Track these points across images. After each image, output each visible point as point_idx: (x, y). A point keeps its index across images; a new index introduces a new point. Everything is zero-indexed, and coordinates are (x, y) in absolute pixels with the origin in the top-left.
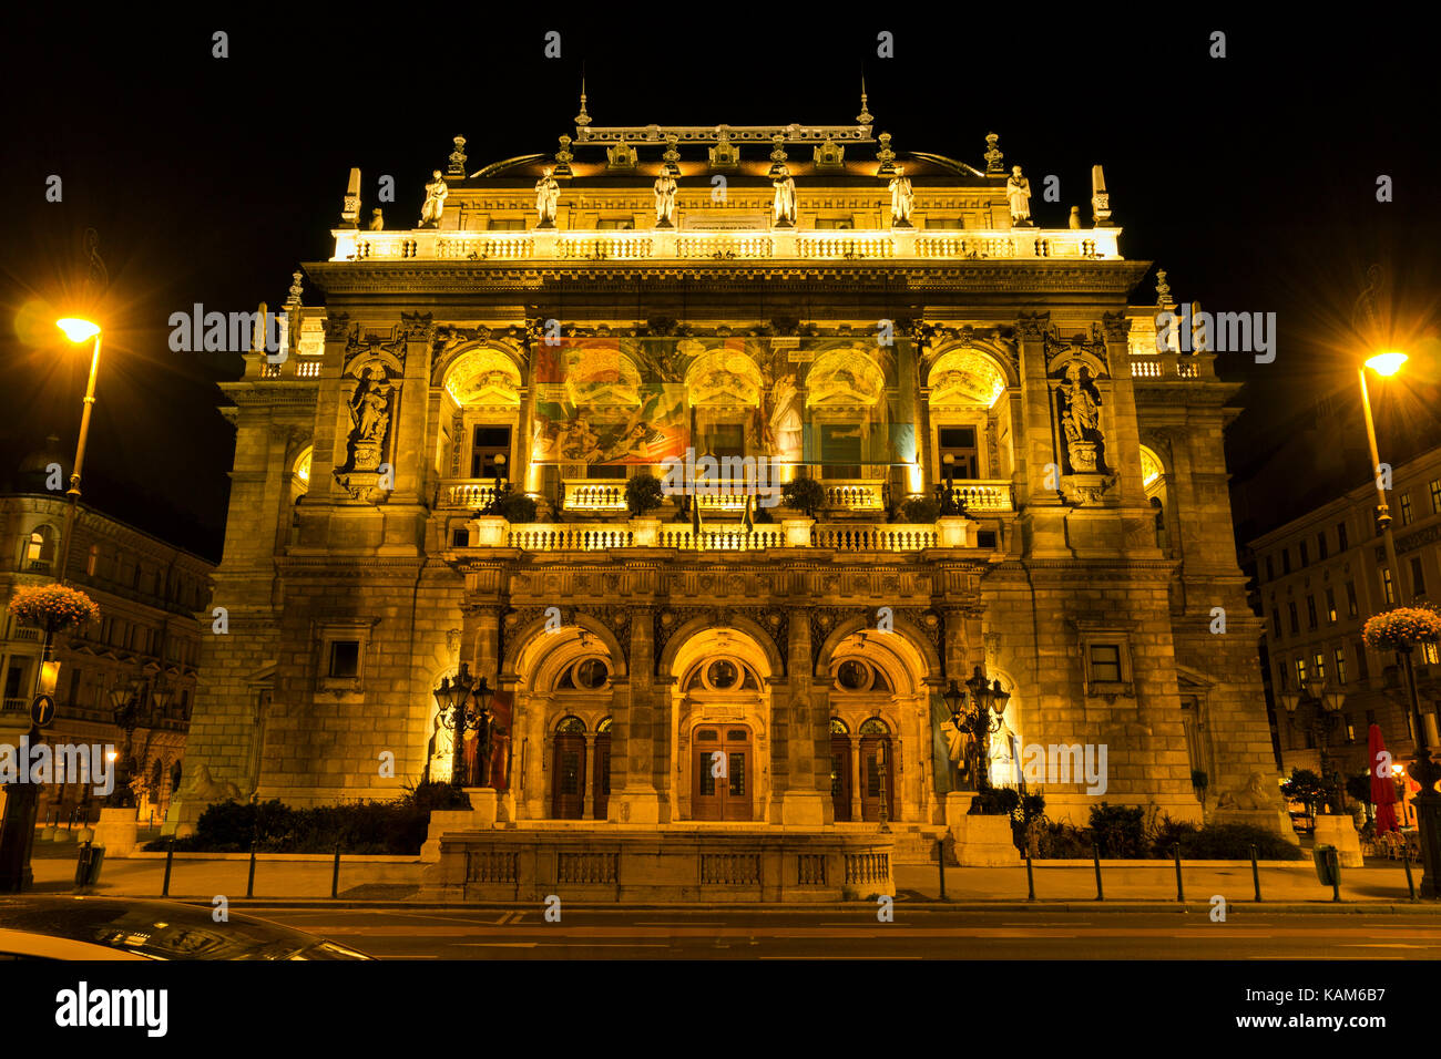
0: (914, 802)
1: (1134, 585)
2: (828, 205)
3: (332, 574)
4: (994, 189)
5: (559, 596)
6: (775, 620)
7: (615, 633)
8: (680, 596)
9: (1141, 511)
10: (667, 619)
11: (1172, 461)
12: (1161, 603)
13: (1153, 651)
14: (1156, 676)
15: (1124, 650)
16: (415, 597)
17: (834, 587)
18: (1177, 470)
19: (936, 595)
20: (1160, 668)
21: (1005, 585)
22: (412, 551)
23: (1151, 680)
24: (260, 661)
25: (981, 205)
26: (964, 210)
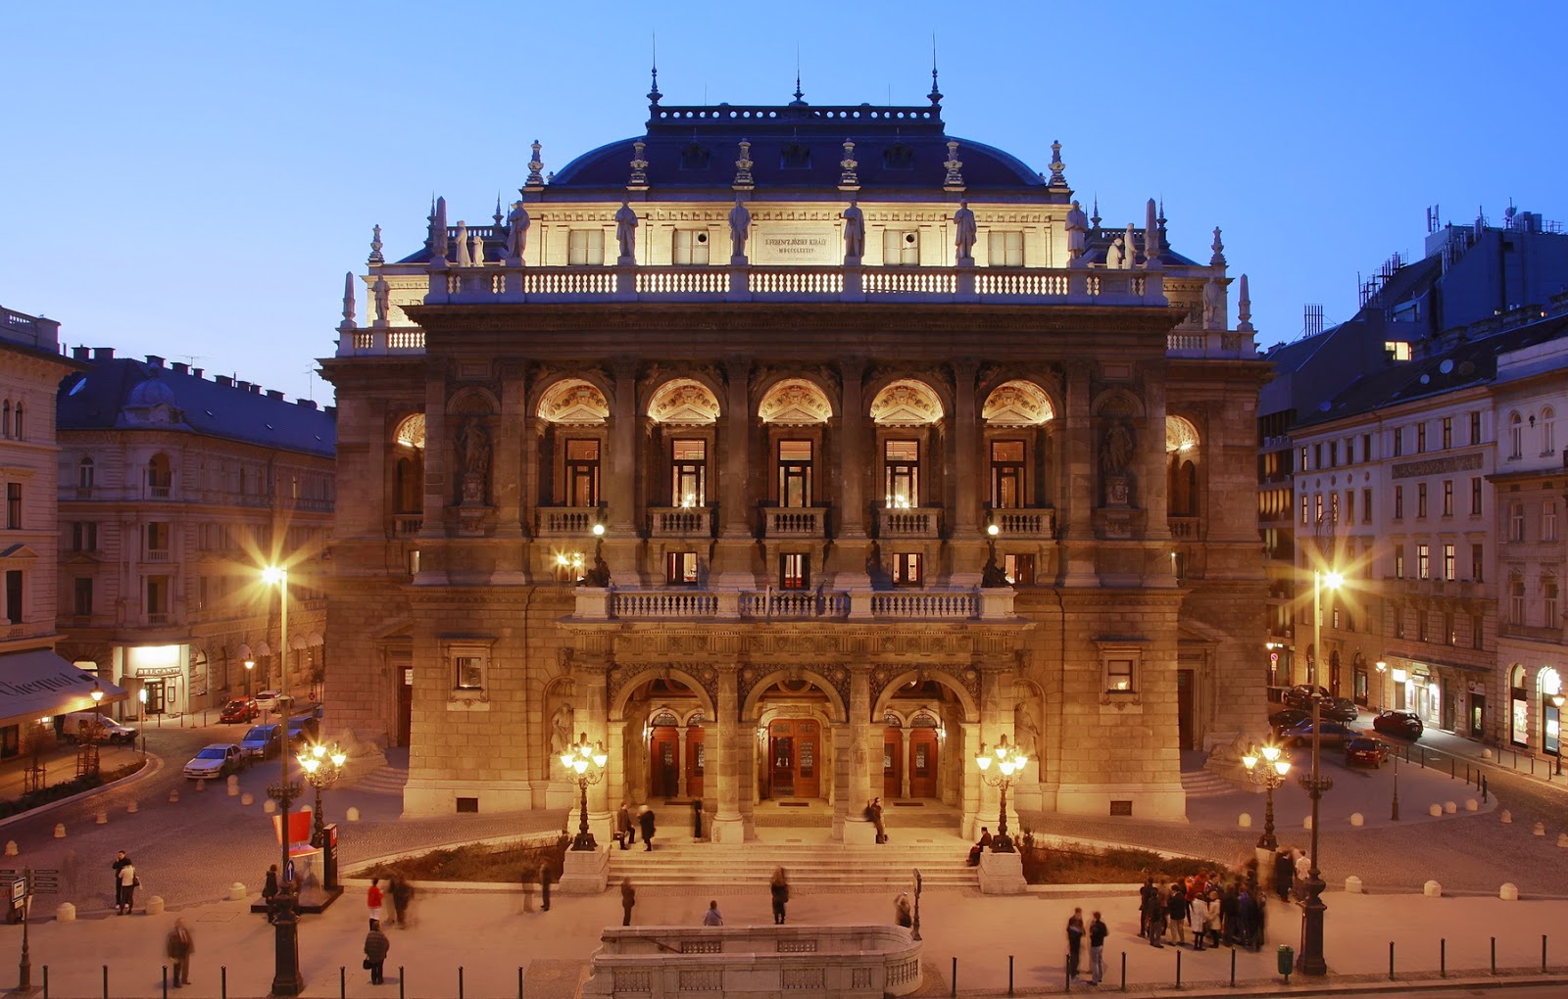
0: (953, 790)
1: (1148, 609)
2: (896, 218)
3: (452, 600)
4: (1055, 206)
5: (656, 655)
6: (840, 676)
7: (704, 686)
8: (758, 654)
9: (1162, 543)
10: (748, 675)
11: (1207, 433)
12: (1171, 624)
13: (1160, 665)
14: (1162, 686)
15: (1136, 665)
16: (526, 619)
17: (889, 646)
18: (1211, 443)
19: (976, 653)
20: (1164, 679)
21: (1039, 608)
22: (522, 579)
23: (1156, 690)
24: (381, 618)
25: (1042, 219)
26: (1026, 224)
